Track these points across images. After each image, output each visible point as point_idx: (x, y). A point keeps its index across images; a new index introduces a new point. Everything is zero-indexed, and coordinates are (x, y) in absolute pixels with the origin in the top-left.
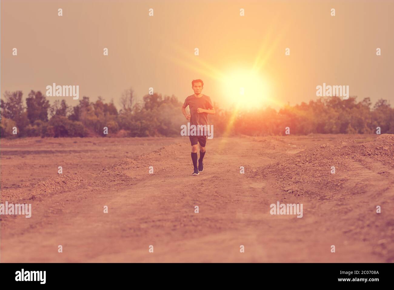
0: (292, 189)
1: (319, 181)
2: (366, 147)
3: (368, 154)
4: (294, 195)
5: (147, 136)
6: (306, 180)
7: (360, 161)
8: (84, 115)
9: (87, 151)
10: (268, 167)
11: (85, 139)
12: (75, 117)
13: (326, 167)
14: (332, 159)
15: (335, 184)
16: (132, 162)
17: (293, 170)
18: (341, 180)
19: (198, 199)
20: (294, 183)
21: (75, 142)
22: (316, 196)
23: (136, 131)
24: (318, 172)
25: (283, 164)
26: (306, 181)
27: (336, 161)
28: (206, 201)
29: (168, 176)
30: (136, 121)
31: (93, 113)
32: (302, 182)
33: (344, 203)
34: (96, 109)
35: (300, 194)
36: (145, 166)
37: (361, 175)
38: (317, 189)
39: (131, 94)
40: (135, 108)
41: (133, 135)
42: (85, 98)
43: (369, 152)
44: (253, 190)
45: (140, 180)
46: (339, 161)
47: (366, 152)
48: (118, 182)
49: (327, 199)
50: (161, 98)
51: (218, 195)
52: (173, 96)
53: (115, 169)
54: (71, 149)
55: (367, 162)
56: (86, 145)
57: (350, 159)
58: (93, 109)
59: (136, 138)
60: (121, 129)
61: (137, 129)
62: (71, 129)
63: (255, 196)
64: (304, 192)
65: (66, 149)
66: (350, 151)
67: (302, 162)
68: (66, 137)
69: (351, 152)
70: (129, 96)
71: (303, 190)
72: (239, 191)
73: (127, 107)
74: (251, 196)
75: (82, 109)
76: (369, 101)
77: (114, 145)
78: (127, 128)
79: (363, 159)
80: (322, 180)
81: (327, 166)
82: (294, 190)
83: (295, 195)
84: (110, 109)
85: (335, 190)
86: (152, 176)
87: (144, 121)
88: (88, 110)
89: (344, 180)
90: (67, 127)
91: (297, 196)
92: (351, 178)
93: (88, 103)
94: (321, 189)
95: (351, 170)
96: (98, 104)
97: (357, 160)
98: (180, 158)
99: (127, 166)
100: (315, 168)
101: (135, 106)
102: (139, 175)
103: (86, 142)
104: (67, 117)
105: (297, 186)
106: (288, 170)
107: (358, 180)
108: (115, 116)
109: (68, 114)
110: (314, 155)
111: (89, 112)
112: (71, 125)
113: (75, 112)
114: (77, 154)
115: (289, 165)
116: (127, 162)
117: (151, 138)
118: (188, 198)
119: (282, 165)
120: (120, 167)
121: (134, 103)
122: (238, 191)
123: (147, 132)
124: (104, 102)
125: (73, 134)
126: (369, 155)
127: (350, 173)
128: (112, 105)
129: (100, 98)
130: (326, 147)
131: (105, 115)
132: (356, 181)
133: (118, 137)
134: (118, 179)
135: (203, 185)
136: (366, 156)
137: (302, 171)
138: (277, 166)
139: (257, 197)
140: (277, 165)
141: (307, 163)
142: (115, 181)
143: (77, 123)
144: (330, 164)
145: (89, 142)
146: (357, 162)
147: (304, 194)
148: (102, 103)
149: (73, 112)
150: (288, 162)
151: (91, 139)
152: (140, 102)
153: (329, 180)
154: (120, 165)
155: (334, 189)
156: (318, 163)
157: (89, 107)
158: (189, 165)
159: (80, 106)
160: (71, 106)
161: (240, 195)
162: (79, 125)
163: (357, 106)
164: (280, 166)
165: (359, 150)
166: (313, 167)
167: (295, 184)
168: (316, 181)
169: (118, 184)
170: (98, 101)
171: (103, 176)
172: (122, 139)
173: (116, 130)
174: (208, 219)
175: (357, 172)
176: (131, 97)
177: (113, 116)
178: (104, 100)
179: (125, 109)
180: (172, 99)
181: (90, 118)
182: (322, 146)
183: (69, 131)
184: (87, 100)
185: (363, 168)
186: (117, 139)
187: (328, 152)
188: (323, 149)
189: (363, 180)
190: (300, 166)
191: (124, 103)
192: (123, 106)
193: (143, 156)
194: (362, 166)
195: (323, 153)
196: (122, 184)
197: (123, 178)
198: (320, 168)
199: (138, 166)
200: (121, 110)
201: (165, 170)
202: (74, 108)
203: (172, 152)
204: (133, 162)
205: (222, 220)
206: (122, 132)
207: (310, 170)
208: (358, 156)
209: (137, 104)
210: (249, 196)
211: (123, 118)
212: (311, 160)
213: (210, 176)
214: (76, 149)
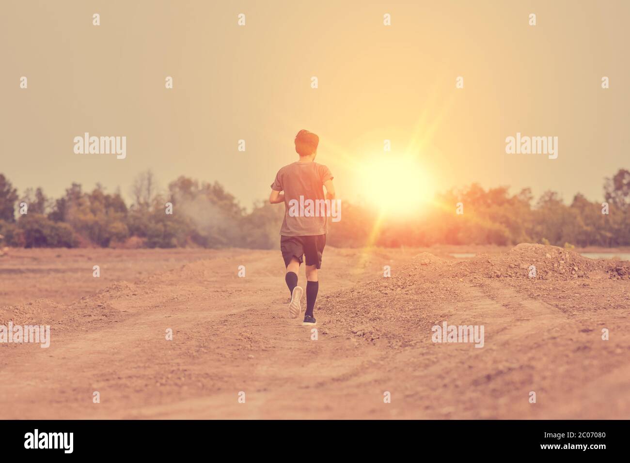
0: (364, 330)
1: (409, 318)
2: (493, 264)
3: (495, 275)
4: (364, 339)
5: (174, 246)
6: (389, 315)
7: (481, 286)
8: (73, 212)
9: (75, 271)
10: (338, 295)
11: (74, 251)
12: (59, 215)
13: (426, 296)
14: (438, 283)
15: (431, 321)
16: (127, 286)
17: (374, 300)
18: (441, 315)
19: (206, 344)
20: (370, 320)
21: (59, 256)
22: (398, 340)
23: (156, 239)
24: (411, 303)
25: (360, 291)
26: (388, 317)
27: (443, 286)
28: (218, 348)
29: (178, 309)
30: (157, 222)
31: (88, 210)
32: (383, 319)
33: (431, 352)
34: (92, 203)
35: (373, 338)
36: (147, 293)
37: (476, 309)
38: (402, 329)
39: (149, 179)
40: (155, 202)
41: (152, 245)
42: (75, 185)
43: (497, 271)
44: (303, 331)
45: (133, 315)
46: (447, 286)
47: (493, 273)
48: (96, 318)
49: (411, 345)
50: (196, 185)
51: (242, 338)
52: (216, 183)
53: (99, 297)
54: (52, 266)
55: (493, 288)
56: (76, 261)
57: (466, 282)
58: (88, 203)
59: (157, 250)
60: (132, 235)
61: (158, 236)
62: (53, 234)
63: (303, 341)
64: (381, 335)
65: (44, 267)
66: (468, 270)
67: (391, 287)
68: (44, 247)
69: (468, 272)
70: (146, 182)
71: (381, 331)
72: (281, 332)
73: (142, 200)
74: (297, 340)
75: (70, 203)
76: (530, 192)
77: (122, 261)
78: (142, 234)
79: (487, 283)
80: (413, 315)
81: (427, 293)
82: (366, 331)
83: (366, 339)
84: (115, 204)
85: (429, 332)
86: (154, 309)
87: (169, 223)
88: (80, 205)
89: (447, 315)
90: (46, 232)
91: (369, 340)
92: (458, 313)
93: (79, 193)
94: (409, 330)
95: (463, 300)
96: (96, 196)
97: (476, 284)
98: (209, 281)
99: (119, 293)
100: (408, 296)
101: (156, 199)
102: (133, 307)
103: (76, 256)
104: (45, 216)
105: (374, 324)
106: (365, 300)
107: (467, 315)
108: (123, 215)
109: (48, 210)
110: (410, 275)
111: (81, 208)
112: (52, 228)
113: (59, 208)
114: (59, 275)
115: (370, 292)
116: (119, 286)
117: (180, 249)
118: (194, 342)
119: (359, 293)
120: (108, 294)
121: (154, 194)
122: (278, 333)
123: (174, 241)
124: (106, 192)
125: (56, 242)
126: (498, 276)
127: (460, 304)
128: (118, 197)
129: (99, 185)
130: (430, 263)
131: (107, 212)
132: (463, 317)
133: (128, 248)
134: (98, 312)
135: (226, 323)
136: (492, 279)
137: (387, 301)
138: (352, 294)
139: (306, 341)
140: (352, 292)
141: (399, 289)
142: (90, 316)
143: (62, 225)
144: (432, 291)
145: (82, 256)
146: (476, 288)
147: (380, 337)
148: (101, 194)
149: (56, 209)
150: (368, 287)
151: (83, 251)
152: (162, 192)
153: (423, 316)
154: (108, 291)
155: (428, 329)
156: (415, 289)
157: (81, 200)
158: (218, 291)
159: (66, 198)
160: (52, 198)
161: (280, 339)
162: (65, 229)
163: (511, 202)
164: (355, 293)
165: (482, 269)
166: (406, 296)
167: (372, 322)
168: (404, 316)
169: (94, 320)
170: (95, 191)
171: (76, 309)
172: (135, 251)
173: (125, 237)
174: (207, 375)
175: (471, 304)
176: (150, 184)
177: (120, 214)
178: (105, 188)
179: (139, 204)
180: (214, 187)
181: (82, 217)
182: (423, 261)
183: (49, 238)
184: (77, 189)
185: (482, 297)
186: (125, 251)
187: (433, 271)
188: (424, 267)
189: (474, 315)
190: (386, 294)
191: (138, 192)
192: (135, 197)
193: (151, 278)
194: (483, 295)
195: (424, 273)
196: (100, 321)
197: (107, 311)
198: (415, 297)
199: (136, 293)
200: (132, 206)
201: (176, 299)
202: (57, 201)
203: (199, 272)
204: (129, 286)
205: (230, 377)
206: (134, 240)
207: (398, 300)
208: (481, 279)
209: (159, 195)
210: (294, 340)
211: (135, 218)
212: (406, 285)
213: (244, 309)
214: (60, 266)
